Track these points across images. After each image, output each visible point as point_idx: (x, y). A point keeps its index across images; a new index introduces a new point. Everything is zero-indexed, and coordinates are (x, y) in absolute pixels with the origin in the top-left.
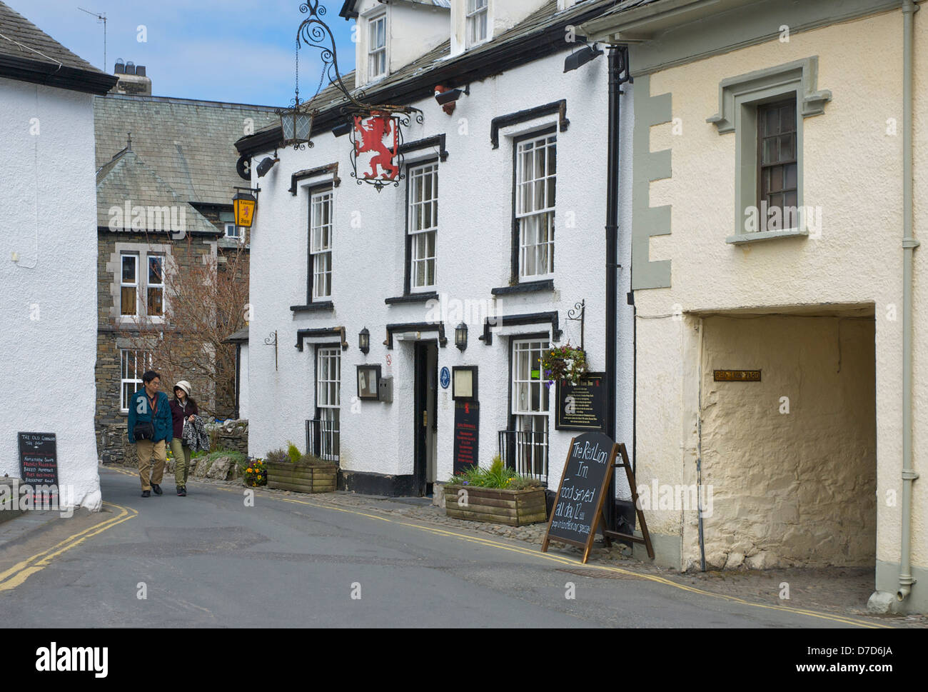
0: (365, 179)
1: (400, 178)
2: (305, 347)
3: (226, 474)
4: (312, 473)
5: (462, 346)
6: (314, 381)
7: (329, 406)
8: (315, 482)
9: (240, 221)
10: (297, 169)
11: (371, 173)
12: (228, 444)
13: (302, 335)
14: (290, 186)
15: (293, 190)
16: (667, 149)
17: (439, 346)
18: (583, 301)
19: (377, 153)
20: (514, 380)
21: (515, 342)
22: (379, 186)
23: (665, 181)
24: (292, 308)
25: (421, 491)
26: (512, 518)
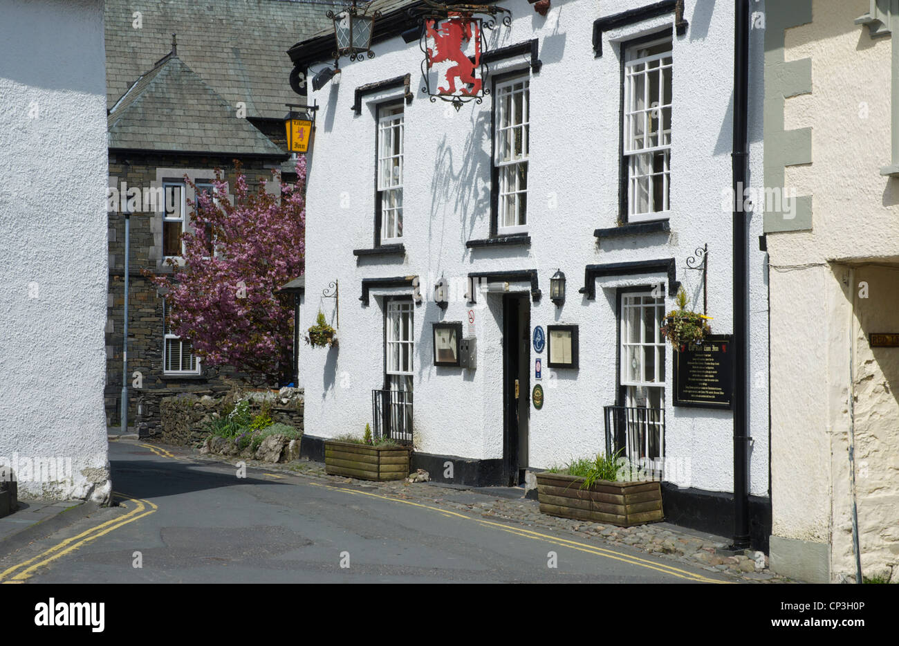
0: (440, 95)
1: (484, 93)
2: (372, 301)
3: (278, 455)
4: (378, 456)
5: (559, 301)
6: (382, 341)
7: (401, 372)
8: (382, 467)
9: (294, 145)
10: (362, 83)
11: (447, 88)
12: (282, 418)
13: (368, 285)
14: (352, 103)
15: (357, 109)
16: (806, 57)
17: (531, 300)
18: (706, 245)
19: (455, 64)
20: (623, 343)
21: (624, 296)
22: (458, 104)
23: (803, 97)
24: (356, 253)
25: (512, 479)
26: (619, 516)
